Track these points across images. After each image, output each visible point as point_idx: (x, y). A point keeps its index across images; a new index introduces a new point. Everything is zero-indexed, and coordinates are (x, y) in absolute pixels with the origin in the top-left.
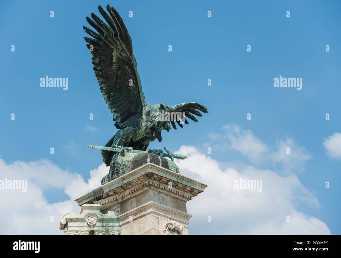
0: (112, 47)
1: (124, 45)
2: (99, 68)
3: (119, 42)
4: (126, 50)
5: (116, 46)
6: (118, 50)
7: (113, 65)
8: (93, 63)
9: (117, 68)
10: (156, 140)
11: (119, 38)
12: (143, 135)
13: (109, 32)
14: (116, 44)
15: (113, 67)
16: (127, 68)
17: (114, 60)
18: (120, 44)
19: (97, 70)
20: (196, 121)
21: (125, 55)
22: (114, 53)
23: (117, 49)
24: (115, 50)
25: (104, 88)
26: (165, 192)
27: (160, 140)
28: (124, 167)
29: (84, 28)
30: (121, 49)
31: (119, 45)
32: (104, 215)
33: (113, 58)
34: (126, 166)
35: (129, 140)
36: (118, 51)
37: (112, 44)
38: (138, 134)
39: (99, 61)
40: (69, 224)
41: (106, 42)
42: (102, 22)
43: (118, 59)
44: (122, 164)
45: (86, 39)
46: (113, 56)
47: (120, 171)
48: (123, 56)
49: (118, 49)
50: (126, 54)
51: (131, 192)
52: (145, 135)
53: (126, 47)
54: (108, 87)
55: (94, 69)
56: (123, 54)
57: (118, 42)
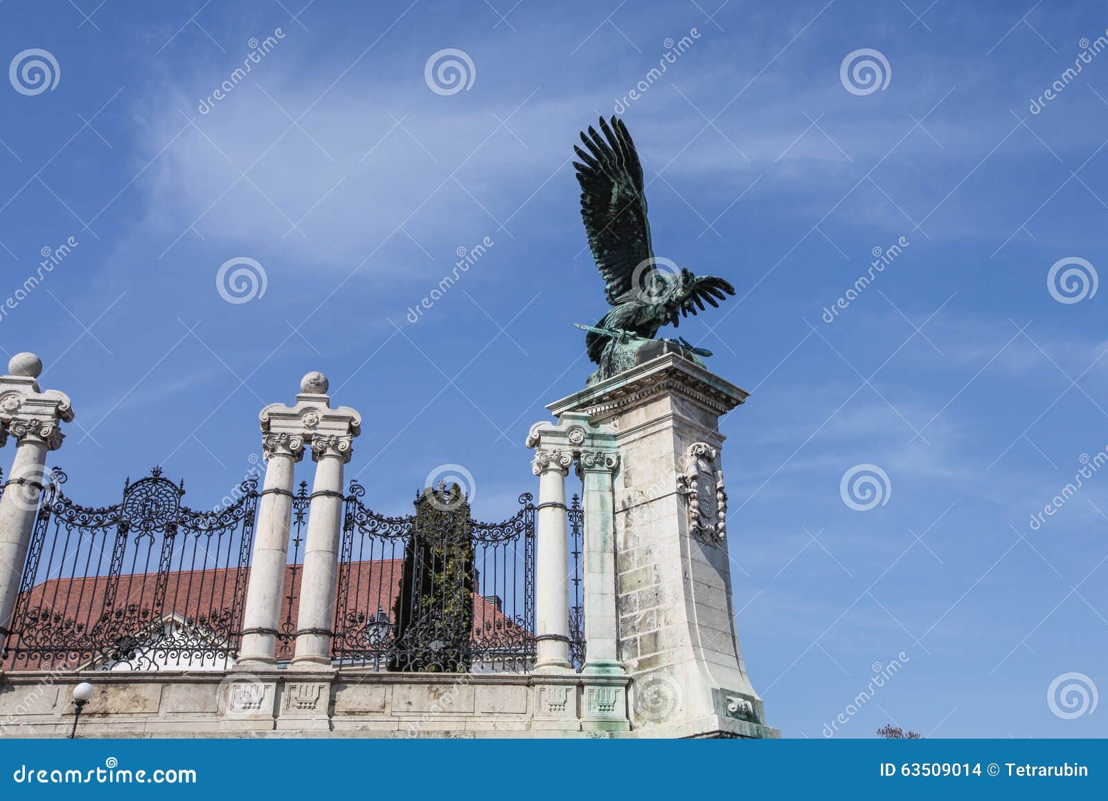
0: (612, 180)
1: (630, 179)
2: (590, 212)
3: (624, 172)
4: (633, 186)
5: (618, 179)
8: (582, 203)
10: (671, 324)
11: (625, 168)
12: (652, 316)
13: (611, 157)
14: (620, 177)
15: (611, 210)
16: (632, 213)
17: (614, 200)
18: (625, 177)
19: (587, 215)
20: (716, 306)
21: (630, 193)
22: (615, 190)
23: (619, 183)
24: (616, 184)
25: (595, 243)
26: (690, 399)
27: (676, 325)
28: (625, 360)
29: (576, 148)
30: (625, 183)
31: (623, 178)
32: (594, 429)
33: (613, 197)
34: (628, 359)
35: (631, 321)
36: (620, 186)
37: (613, 177)
38: (644, 314)
39: (591, 200)
40: (543, 439)
41: (605, 172)
42: (602, 141)
43: (619, 199)
44: (623, 355)
45: (577, 165)
46: (612, 194)
47: (617, 366)
48: (628, 195)
49: (621, 183)
50: (633, 191)
51: (638, 398)
52: (654, 316)
53: (633, 181)
54: (600, 240)
55: (583, 212)
56: (627, 192)
57: (622, 173)
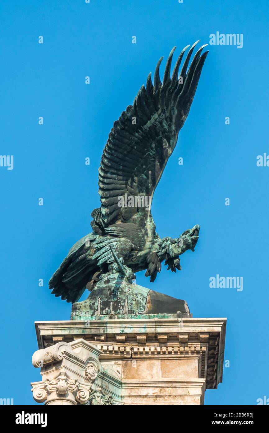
1: (176, 112)
2: (120, 126)
3: (174, 104)
5: (165, 107)
6: (163, 114)
7: (138, 132)
8: (123, 115)
9: (139, 138)
11: (178, 99)
12: (138, 261)
15: (137, 134)
17: (148, 125)
18: (172, 109)
19: (117, 128)
22: (156, 116)
23: (163, 112)
24: (160, 111)
30: (168, 114)
31: (170, 108)
33: (149, 122)
36: (161, 115)
38: (134, 257)
39: (131, 116)
41: (160, 95)
43: (154, 127)
46: (150, 119)
48: (162, 126)
50: (170, 126)
53: (177, 117)
56: (164, 124)
57: (172, 102)
